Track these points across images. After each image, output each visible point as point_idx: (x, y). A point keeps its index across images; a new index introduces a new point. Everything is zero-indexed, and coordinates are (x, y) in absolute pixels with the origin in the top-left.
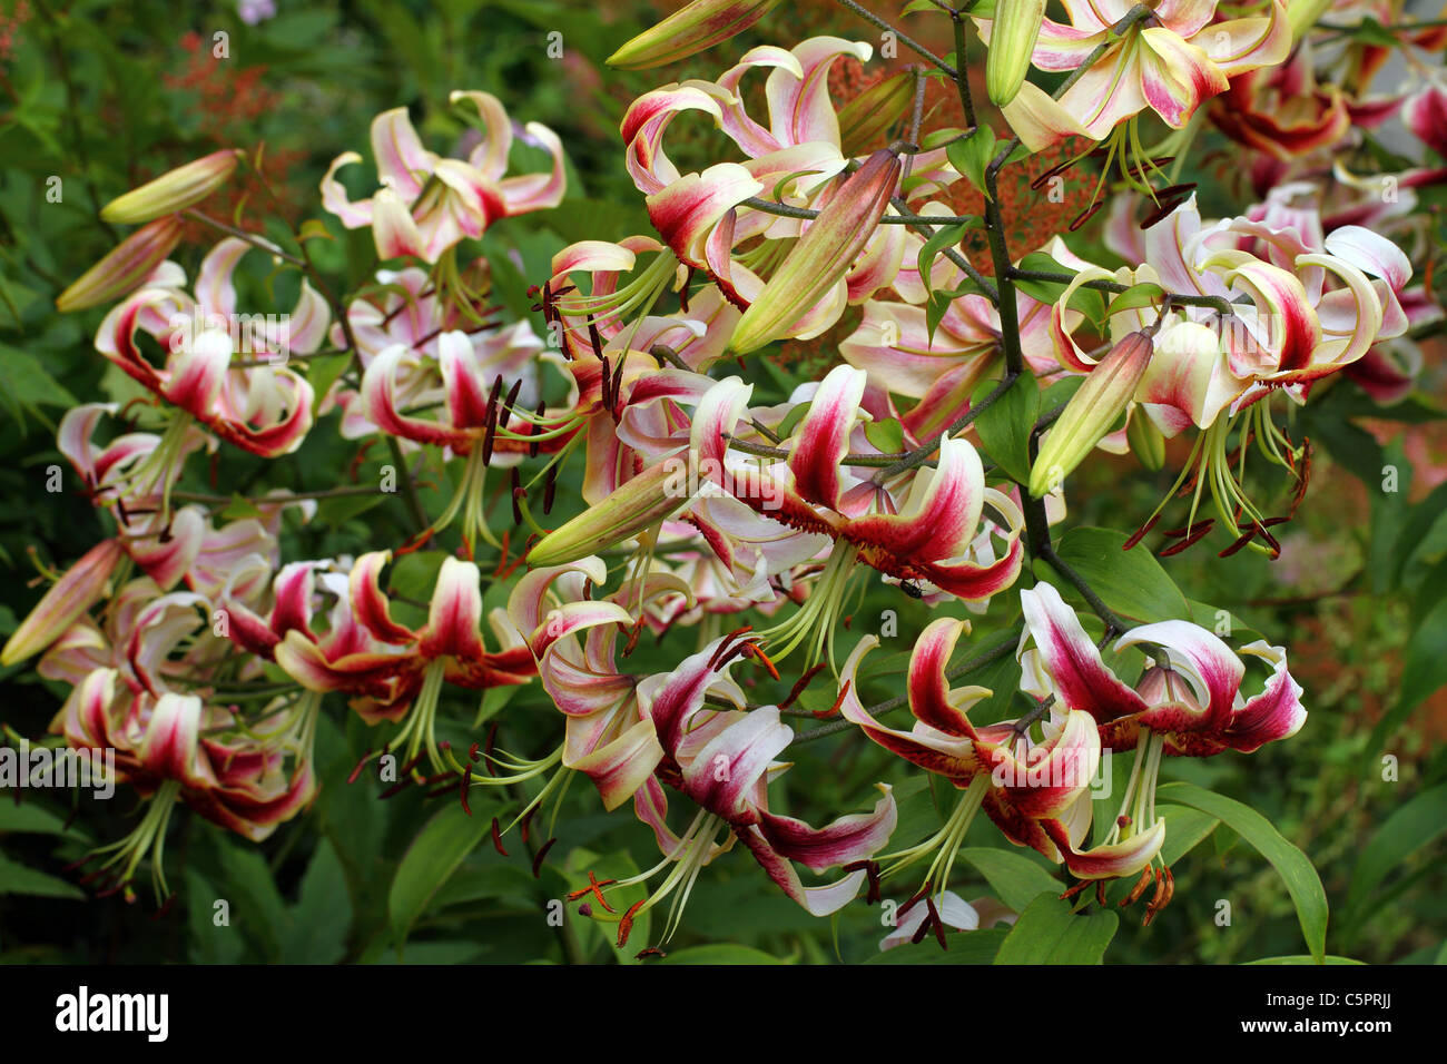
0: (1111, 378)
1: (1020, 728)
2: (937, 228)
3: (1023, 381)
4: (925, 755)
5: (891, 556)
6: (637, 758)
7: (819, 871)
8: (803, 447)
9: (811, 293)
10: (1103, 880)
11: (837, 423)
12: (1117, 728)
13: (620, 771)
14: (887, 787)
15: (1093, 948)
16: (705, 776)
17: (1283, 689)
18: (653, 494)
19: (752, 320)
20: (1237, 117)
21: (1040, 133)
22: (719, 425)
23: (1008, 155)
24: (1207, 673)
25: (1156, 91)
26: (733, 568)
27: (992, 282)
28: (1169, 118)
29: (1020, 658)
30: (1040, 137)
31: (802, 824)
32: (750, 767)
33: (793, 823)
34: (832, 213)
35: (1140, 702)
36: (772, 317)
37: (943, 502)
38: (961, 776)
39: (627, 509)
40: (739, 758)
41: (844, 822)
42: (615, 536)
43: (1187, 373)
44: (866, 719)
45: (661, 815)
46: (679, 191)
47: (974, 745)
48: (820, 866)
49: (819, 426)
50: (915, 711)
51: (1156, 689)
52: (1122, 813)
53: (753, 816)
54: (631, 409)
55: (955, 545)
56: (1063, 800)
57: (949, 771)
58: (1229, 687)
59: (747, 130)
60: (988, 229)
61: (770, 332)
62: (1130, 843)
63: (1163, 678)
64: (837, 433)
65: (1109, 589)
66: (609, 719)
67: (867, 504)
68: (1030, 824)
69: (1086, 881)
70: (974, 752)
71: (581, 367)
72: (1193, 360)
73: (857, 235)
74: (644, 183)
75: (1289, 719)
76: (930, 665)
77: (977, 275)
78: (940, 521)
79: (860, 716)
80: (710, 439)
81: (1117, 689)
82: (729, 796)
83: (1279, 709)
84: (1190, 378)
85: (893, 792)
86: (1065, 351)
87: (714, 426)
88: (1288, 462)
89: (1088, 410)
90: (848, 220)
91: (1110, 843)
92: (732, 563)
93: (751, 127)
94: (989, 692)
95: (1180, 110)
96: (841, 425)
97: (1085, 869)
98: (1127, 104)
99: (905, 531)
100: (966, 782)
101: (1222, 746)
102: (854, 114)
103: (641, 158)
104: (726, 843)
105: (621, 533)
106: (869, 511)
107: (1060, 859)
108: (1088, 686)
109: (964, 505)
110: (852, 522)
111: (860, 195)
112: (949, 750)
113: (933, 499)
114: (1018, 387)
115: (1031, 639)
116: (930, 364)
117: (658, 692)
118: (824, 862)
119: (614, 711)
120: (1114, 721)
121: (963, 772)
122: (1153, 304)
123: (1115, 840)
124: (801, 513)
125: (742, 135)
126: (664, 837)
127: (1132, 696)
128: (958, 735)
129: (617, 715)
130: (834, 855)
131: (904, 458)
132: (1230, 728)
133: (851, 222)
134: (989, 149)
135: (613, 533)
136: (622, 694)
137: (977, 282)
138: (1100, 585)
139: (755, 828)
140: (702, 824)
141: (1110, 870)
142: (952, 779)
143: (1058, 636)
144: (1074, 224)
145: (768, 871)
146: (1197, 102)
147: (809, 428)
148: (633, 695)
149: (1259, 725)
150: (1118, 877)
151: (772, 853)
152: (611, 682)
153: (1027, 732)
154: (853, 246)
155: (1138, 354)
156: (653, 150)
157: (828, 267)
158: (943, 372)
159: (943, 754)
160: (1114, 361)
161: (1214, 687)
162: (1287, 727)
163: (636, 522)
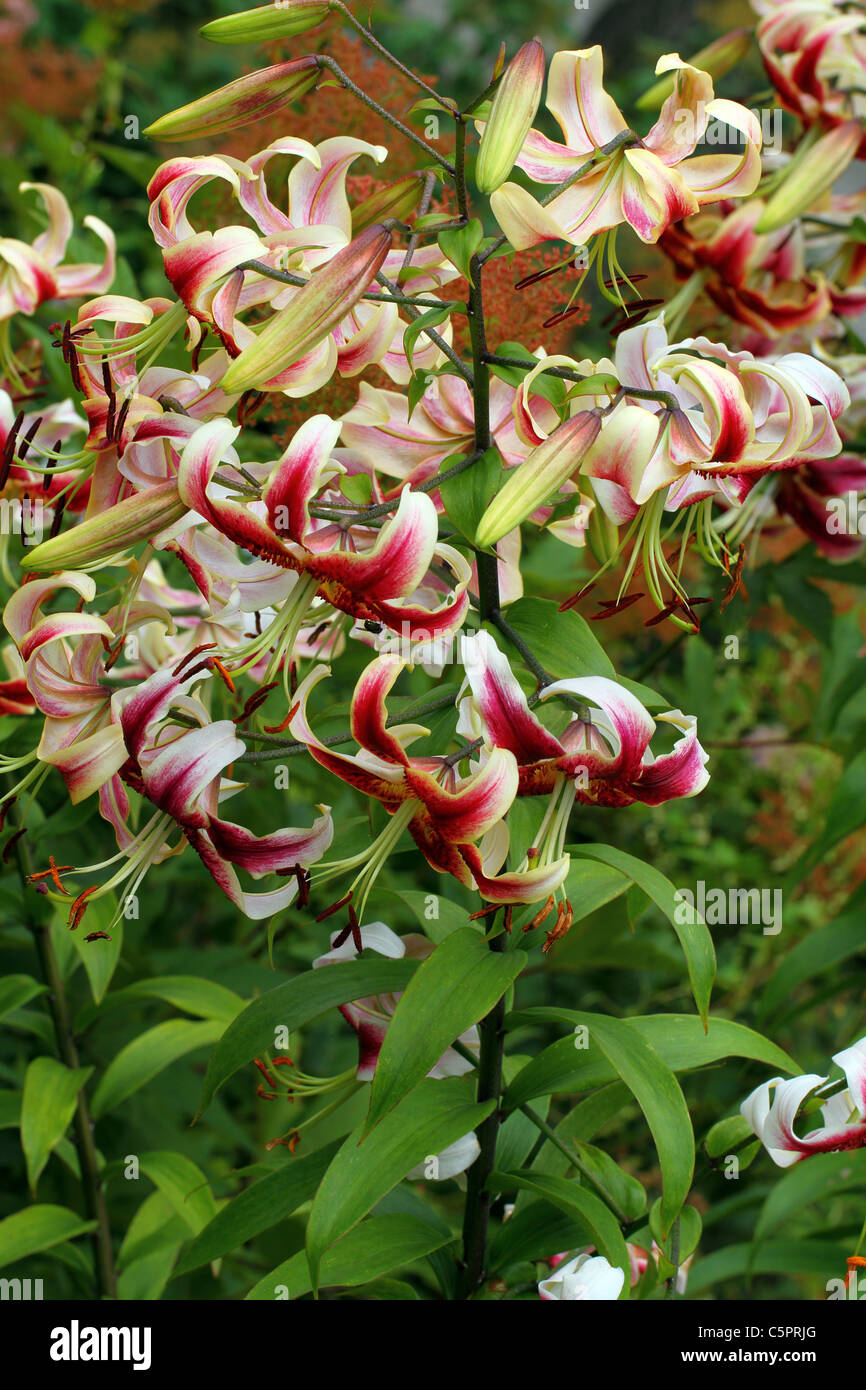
0: (560, 449)
1: (449, 762)
2: (423, 310)
3: (488, 457)
4: (361, 778)
5: (349, 592)
6: (105, 758)
7: (257, 876)
8: (277, 483)
9: (299, 346)
10: (510, 904)
11: (311, 465)
12: (537, 771)
13: (88, 768)
14: (327, 808)
15: (501, 979)
16: (162, 777)
17: (691, 753)
18: (139, 515)
19: (242, 365)
20: (731, 292)
21: (525, 233)
22: (206, 460)
23: (494, 250)
24: (621, 727)
25: (634, 209)
26: (210, 598)
27: (469, 365)
28: (643, 234)
29: (459, 703)
30: (524, 237)
31: (247, 832)
32: (202, 774)
33: (238, 830)
34: (325, 276)
35: (559, 748)
36: (262, 362)
37: (398, 545)
38: (392, 801)
39: (115, 527)
40: (194, 764)
41: (284, 834)
42: (103, 550)
43: (629, 451)
44: (311, 740)
45: (123, 817)
46: (193, 246)
47: (405, 772)
48: (259, 871)
49: (294, 466)
50: (356, 735)
51: (576, 740)
52: (535, 846)
53: (202, 820)
54: (135, 445)
55: (406, 586)
56: (480, 827)
57: (382, 795)
58: (640, 742)
59: (268, 213)
60: (469, 315)
61: (258, 376)
62: (537, 873)
63: (583, 730)
64: (309, 474)
65: (546, 653)
66: (85, 724)
67: (332, 544)
68: (449, 849)
69: (496, 905)
70: (405, 777)
71: (93, 406)
72: (635, 440)
73: (346, 298)
74: (163, 237)
75: (693, 780)
76: (372, 695)
77: (458, 359)
78: (393, 564)
79: (307, 736)
80: (196, 471)
81: (539, 732)
82: (181, 798)
83: (684, 770)
84: (630, 456)
85: (332, 812)
86: (525, 426)
87: (201, 459)
88: (725, 565)
89: (537, 474)
90: (339, 284)
91: (521, 872)
92: (210, 594)
93: (271, 210)
94: (427, 731)
95: (653, 226)
96: (314, 467)
97: (493, 893)
98: (607, 217)
99: (360, 569)
100: (394, 807)
101: (631, 799)
102: (366, 211)
103: (164, 218)
104: (178, 846)
105: (108, 548)
106: (333, 550)
107: (474, 886)
108: (512, 727)
109: (417, 551)
110: (316, 557)
111: (353, 262)
112: (385, 775)
113: (389, 541)
114: (483, 461)
115: (469, 689)
116: (414, 449)
117: (129, 699)
118: (261, 868)
119: (89, 717)
120: (534, 764)
121: (394, 797)
122: (608, 394)
123: (526, 869)
124: (271, 545)
125: (262, 216)
126: (124, 836)
127: (552, 741)
128: (392, 762)
129: (92, 722)
130: (271, 863)
131: (370, 509)
132: (638, 781)
133: (342, 286)
134: (476, 241)
135: (100, 547)
136: (98, 704)
137: (457, 365)
138: (540, 650)
139: (204, 833)
140: (157, 824)
141: (515, 896)
142: (384, 803)
143: (491, 679)
144: (550, 320)
145: (212, 872)
146: (668, 220)
147: (284, 467)
148: (108, 705)
149: (666, 782)
150: (524, 904)
151: (217, 857)
152: (89, 691)
153: (456, 767)
154: (342, 307)
155: (587, 430)
156: (177, 213)
157: (315, 325)
158: (424, 458)
159: (378, 778)
160: (564, 434)
161: (625, 740)
162: (690, 787)
163: (122, 539)
